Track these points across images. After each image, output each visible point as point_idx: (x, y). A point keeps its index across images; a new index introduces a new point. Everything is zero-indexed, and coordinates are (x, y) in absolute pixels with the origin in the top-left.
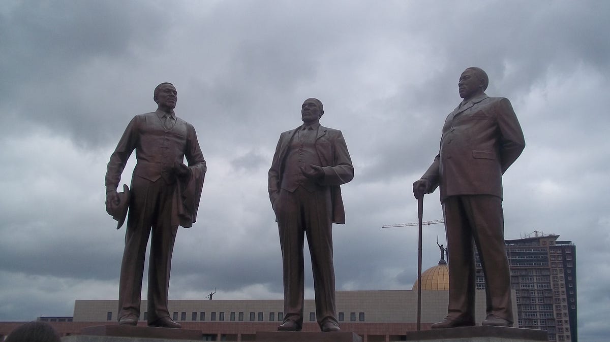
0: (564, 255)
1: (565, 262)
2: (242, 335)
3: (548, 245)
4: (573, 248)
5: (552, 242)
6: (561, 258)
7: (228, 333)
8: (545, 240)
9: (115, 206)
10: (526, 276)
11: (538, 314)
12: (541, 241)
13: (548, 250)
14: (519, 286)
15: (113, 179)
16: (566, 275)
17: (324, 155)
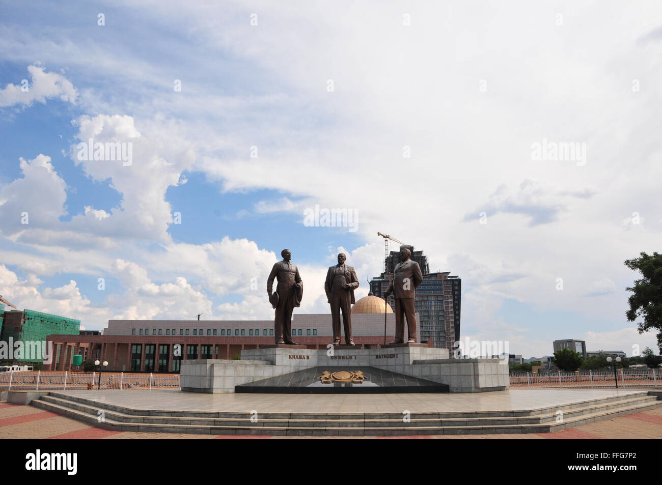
0: (453, 285)
1: (454, 290)
2: (230, 345)
3: (443, 279)
4: (459, 281)
5: (446, 276)
6: (451, 288)
7: (220, 344)
8: (442, 275)
10: (426, 301)
11: (434, 328)
12: (438, 275)
13: (443, 283)
14: (422, 308)
15: (269, 289)
16: (454, 300)
17: (348, 278)
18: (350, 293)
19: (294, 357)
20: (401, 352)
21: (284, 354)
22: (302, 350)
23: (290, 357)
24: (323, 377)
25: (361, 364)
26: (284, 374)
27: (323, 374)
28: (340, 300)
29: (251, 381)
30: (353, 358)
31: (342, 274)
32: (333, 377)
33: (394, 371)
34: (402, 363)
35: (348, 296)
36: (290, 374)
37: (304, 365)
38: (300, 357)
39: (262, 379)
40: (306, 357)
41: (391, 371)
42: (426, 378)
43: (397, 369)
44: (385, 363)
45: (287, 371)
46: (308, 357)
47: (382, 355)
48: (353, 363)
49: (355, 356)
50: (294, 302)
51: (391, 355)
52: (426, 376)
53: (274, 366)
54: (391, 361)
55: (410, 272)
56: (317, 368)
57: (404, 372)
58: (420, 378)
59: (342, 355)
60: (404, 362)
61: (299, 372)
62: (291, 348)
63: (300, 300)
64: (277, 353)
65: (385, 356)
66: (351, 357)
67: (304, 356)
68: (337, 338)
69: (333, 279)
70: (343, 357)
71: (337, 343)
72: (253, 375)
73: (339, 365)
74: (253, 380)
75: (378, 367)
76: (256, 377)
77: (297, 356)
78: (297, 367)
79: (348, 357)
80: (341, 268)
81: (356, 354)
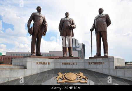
0: (84, 46)
9: (30, 31)
17: (71, 23)
18: (71, 30)
19: (40, 63)
20: (107, 61)
21: (33, 61)
22: (45, 59)
23: (37, 63)
24: (58, 77)
25: (80, 68)
26: (33, 74)
27: (58, 75)
28: (67, 33)
29: (6, 81)
30: (75, 64)
31: (68, 21)
32: (65, 77)
33: (102, 72)
34: (108, 68)
35: (71, 32)
36: (37, 74)
37: (46, 68)
38: (44, 64)
39: (16, 78)
40: (47, 63)
41: (99, 72)
42: (128, 79)
43: (104, 71)
44: (95, 67)
45: (35, 72)
46: (49, 63)
47: (93, 63)
48: (75, 67)
49: (76, 63)
50: (42, 33)
51: (99, 63)
52: (128, 77)
53: (26, 69)
54: (100, 66)
55: (105, 18)
56: (54, 70)
57: (109, 73)
58: (123, 78)
59: (69, 62)
60: (109, 67)
61: (43, 72)
62: (39, 58)
63: (46, 32)
64: (28, 61)
65: (95, 63)
66: (74, 63)
67: (46, 63)
68: (65, 53)
69: (63, 23)
70: (69, 63)
71: (65, 56)
72: (8, 76)
73: (67, 68)
74: (8, 80)
75: (90, 70)
76: (11, 78)
77: (42, 63)
78: (42, 70)
79: (72, 64)
80: (67, 18)
81: (76, 62)
